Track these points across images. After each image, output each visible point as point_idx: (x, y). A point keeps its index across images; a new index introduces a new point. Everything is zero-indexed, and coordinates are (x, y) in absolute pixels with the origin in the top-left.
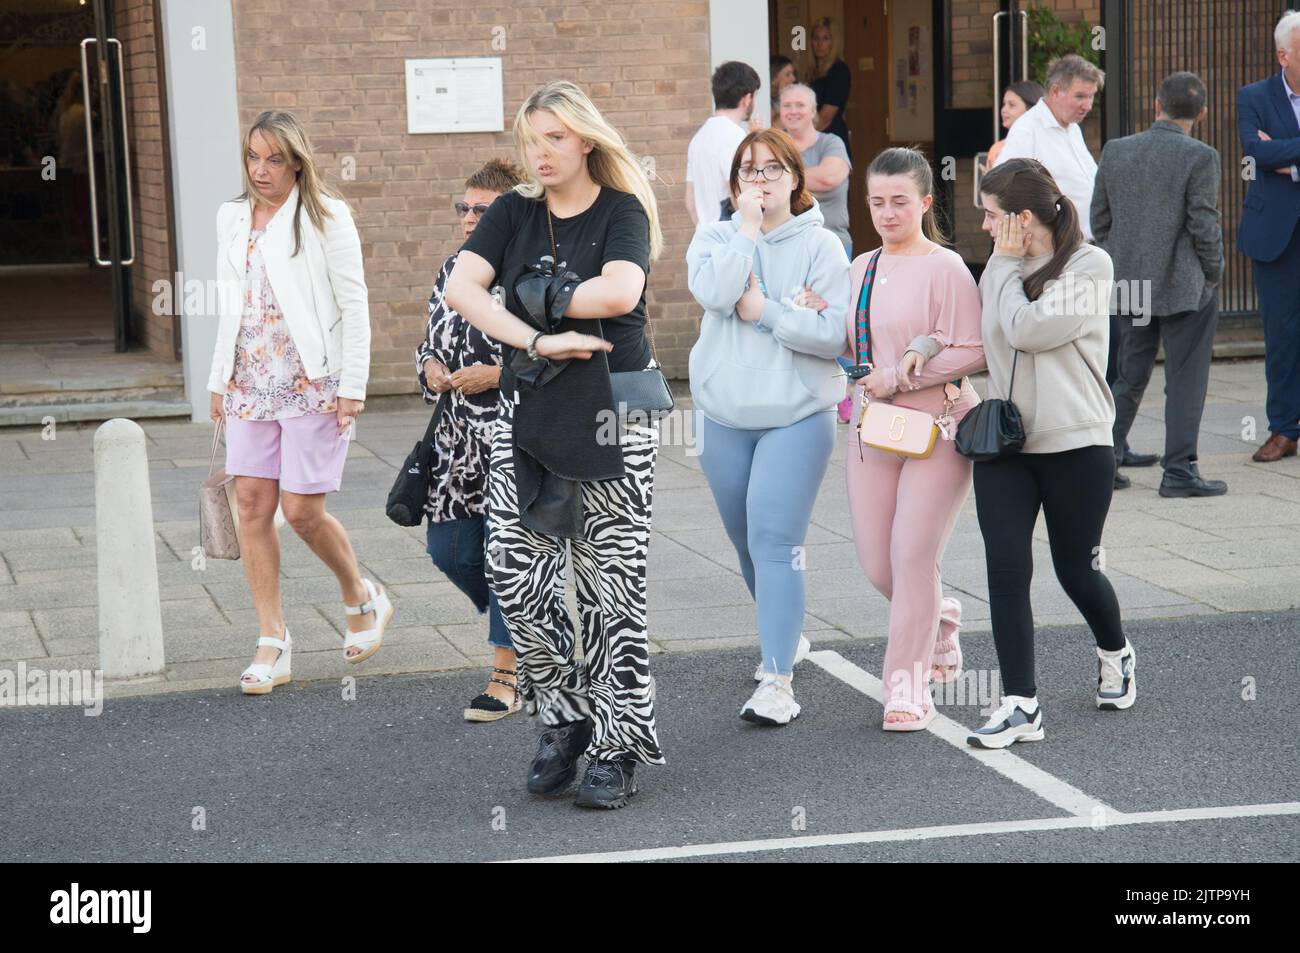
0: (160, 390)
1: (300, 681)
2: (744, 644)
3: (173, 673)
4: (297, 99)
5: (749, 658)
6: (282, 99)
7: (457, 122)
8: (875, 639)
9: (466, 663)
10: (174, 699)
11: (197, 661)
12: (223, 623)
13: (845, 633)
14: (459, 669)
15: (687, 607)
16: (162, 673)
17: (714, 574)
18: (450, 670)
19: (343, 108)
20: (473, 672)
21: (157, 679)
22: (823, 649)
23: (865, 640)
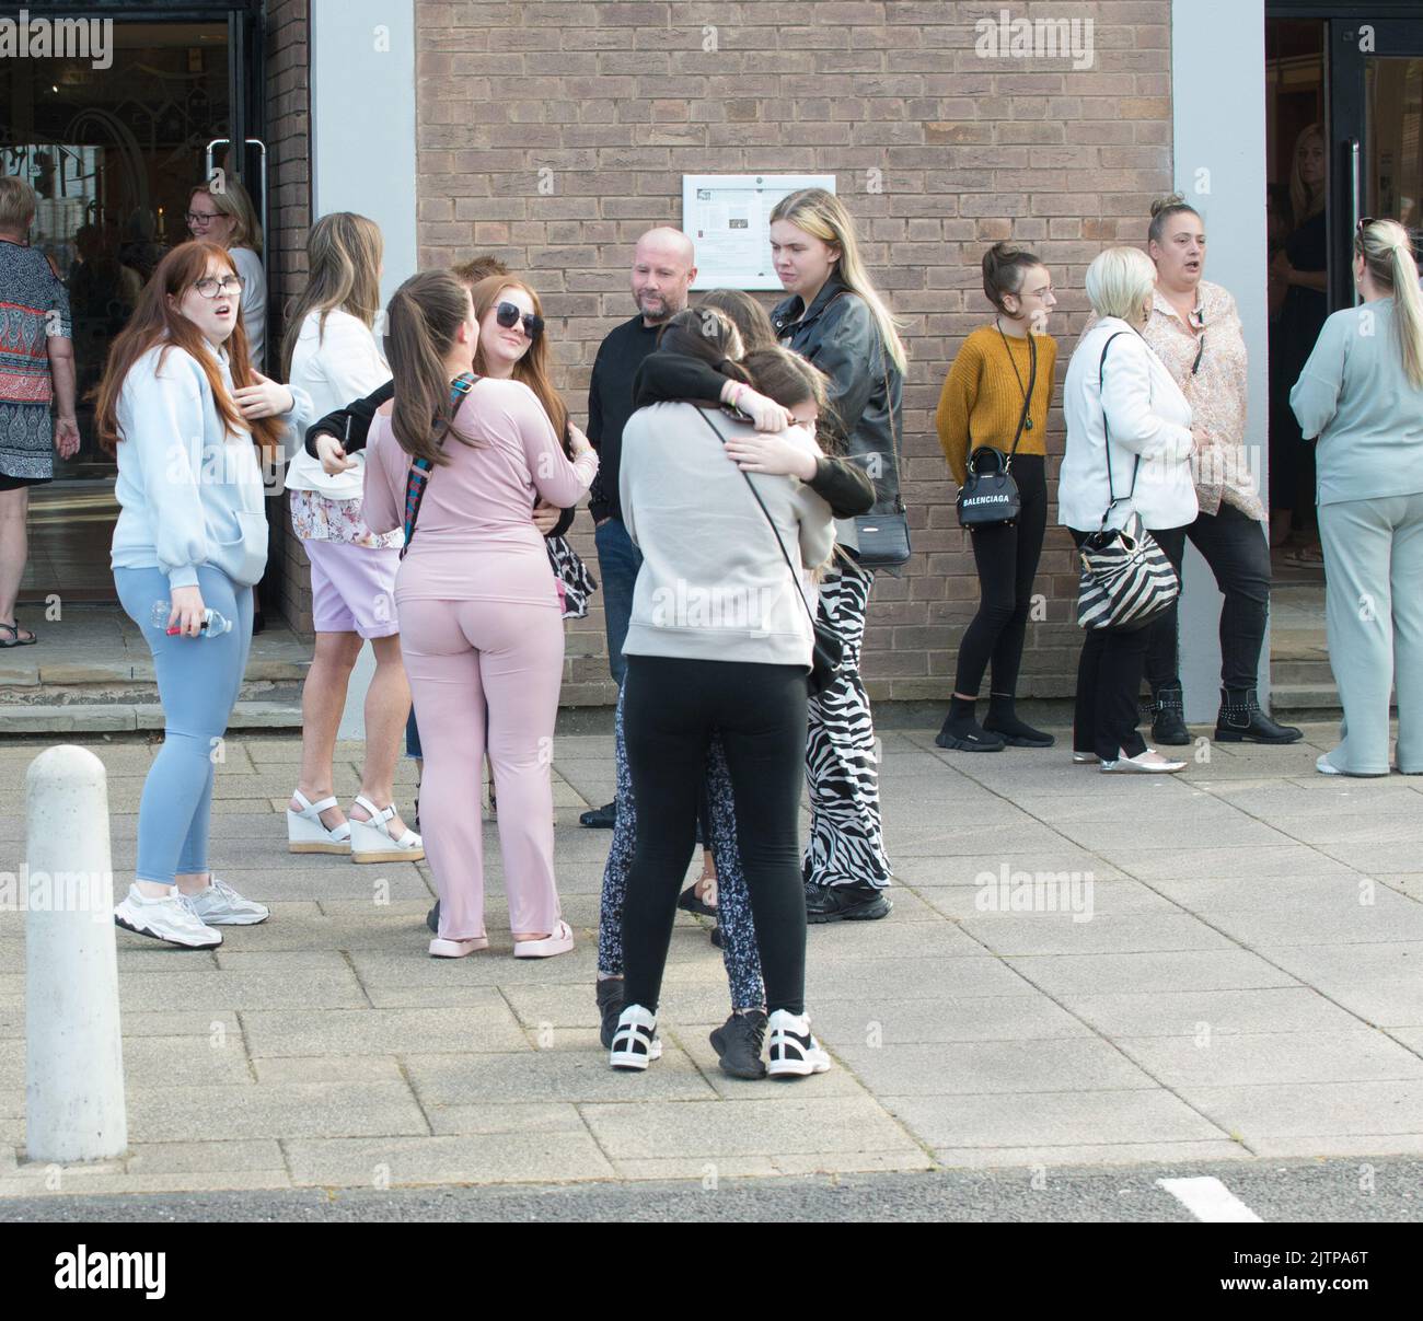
0: (282, 685)
1: (329, 1188)
2: (1074, 1161)
3: (137, 1161)
4: (510, 233)
5: (1073, 1185)
6: (486, 233)
7: (761, 274)
8: (1290, 1159)
9: (607, 1171)
10: (124, 1205)
11: (181, 1142)
12: (246, 1079)
13: (1245, 1147)
14: (591, 1181)
15: (999, 1090)
16: (120, 1159)
17: (1064, 1033)
18: (575, 1182)
19: (581, 248)
20: (611, 1188)
21: (109, 1167)
22: (1200, 1174)
23: (1273, 1160)
